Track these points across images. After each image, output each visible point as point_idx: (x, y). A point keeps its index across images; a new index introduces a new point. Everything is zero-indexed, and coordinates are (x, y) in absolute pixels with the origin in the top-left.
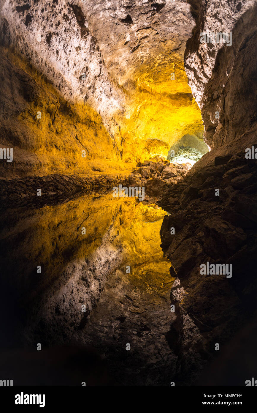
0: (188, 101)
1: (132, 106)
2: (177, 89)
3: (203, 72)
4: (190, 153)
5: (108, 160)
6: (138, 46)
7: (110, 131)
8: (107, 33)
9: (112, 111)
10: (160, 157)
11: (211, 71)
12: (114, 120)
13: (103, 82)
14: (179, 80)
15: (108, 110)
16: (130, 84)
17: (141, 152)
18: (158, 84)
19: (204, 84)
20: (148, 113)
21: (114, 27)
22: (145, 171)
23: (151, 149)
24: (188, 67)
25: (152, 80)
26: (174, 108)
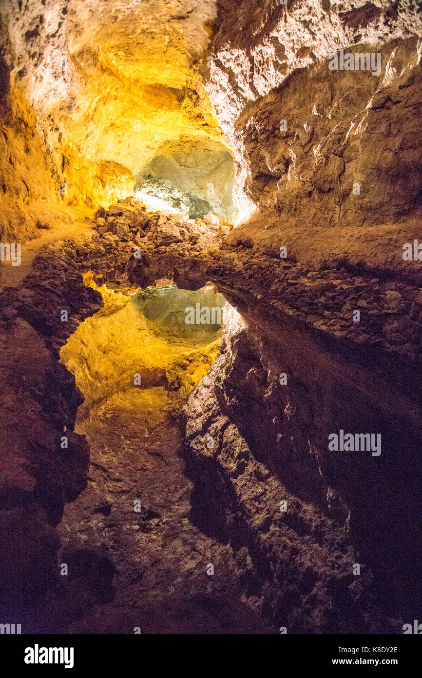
0: (174, 102)
1: (86, 98)
2: (157, 78)
3: (251, 84)
4: (158, 187)
5: (45, 201)
10: (135, 200)
11: (269, 89)
13: (58, 47)
14: (168, 65)
15: (46, 99)
16: (87, 54)
17: (92, 185)
18: (131, 62)
19: (245, 99)
20: (109, 112)
23: (108, 179)
24: (218, 63)
25: (123, 54)
26: (150, 109)
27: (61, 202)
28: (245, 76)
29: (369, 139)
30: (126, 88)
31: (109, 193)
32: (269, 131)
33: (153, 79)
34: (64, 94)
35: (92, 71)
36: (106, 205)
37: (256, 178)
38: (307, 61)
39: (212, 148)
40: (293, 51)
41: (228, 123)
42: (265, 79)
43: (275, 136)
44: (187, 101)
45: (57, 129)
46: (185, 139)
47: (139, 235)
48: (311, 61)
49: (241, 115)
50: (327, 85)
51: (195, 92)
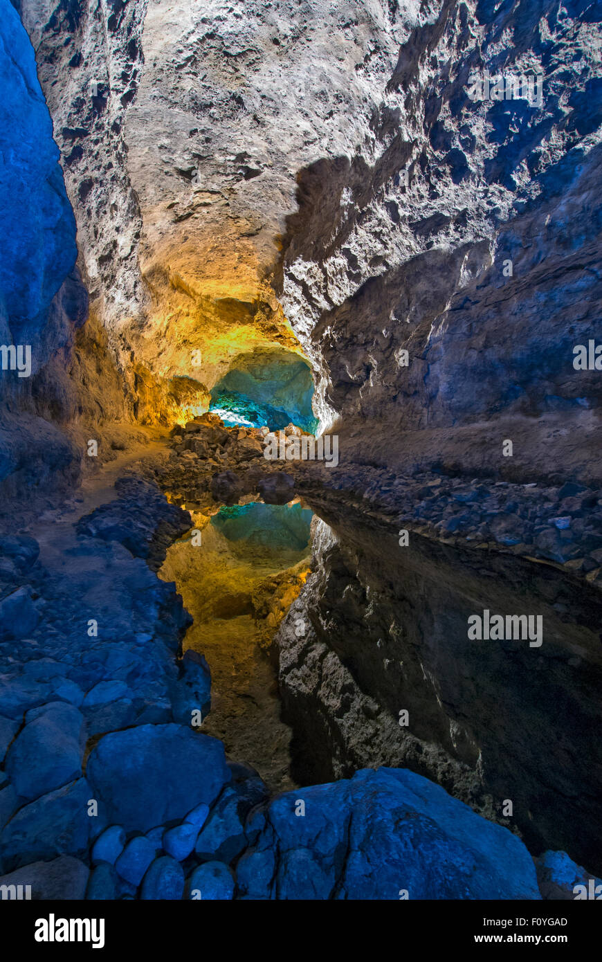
5: (118, 421)
6: (189, 215)
7: (117, 360)
8: (143, 182)
9: (124, 321)
12: (124, 340)
19: (320, 310)
21: (160, 177)
22: (201, 447)
24: (292, 277)
27: (135, 422)
28: (319, 287)
29: (451, 340)
30: (197, 304)
31: (185, 409)
32: (346, 338)
33: (224, 294)
34: (136, 313)
35: (164, 290)
36: (182, 422)
37: (337, 386)
38: (381, 269)
39: (287, 359)
40: (366, 261)
41: (304, 334)
42: (340, 289)
43: (354, 344)
44: (259, 315)
45: (129, 348)
46: (259, 352)
47: (218, 451)
48: (384, 269)
49: (317, 325)
50: (402, 289)
51: (267, 305)
